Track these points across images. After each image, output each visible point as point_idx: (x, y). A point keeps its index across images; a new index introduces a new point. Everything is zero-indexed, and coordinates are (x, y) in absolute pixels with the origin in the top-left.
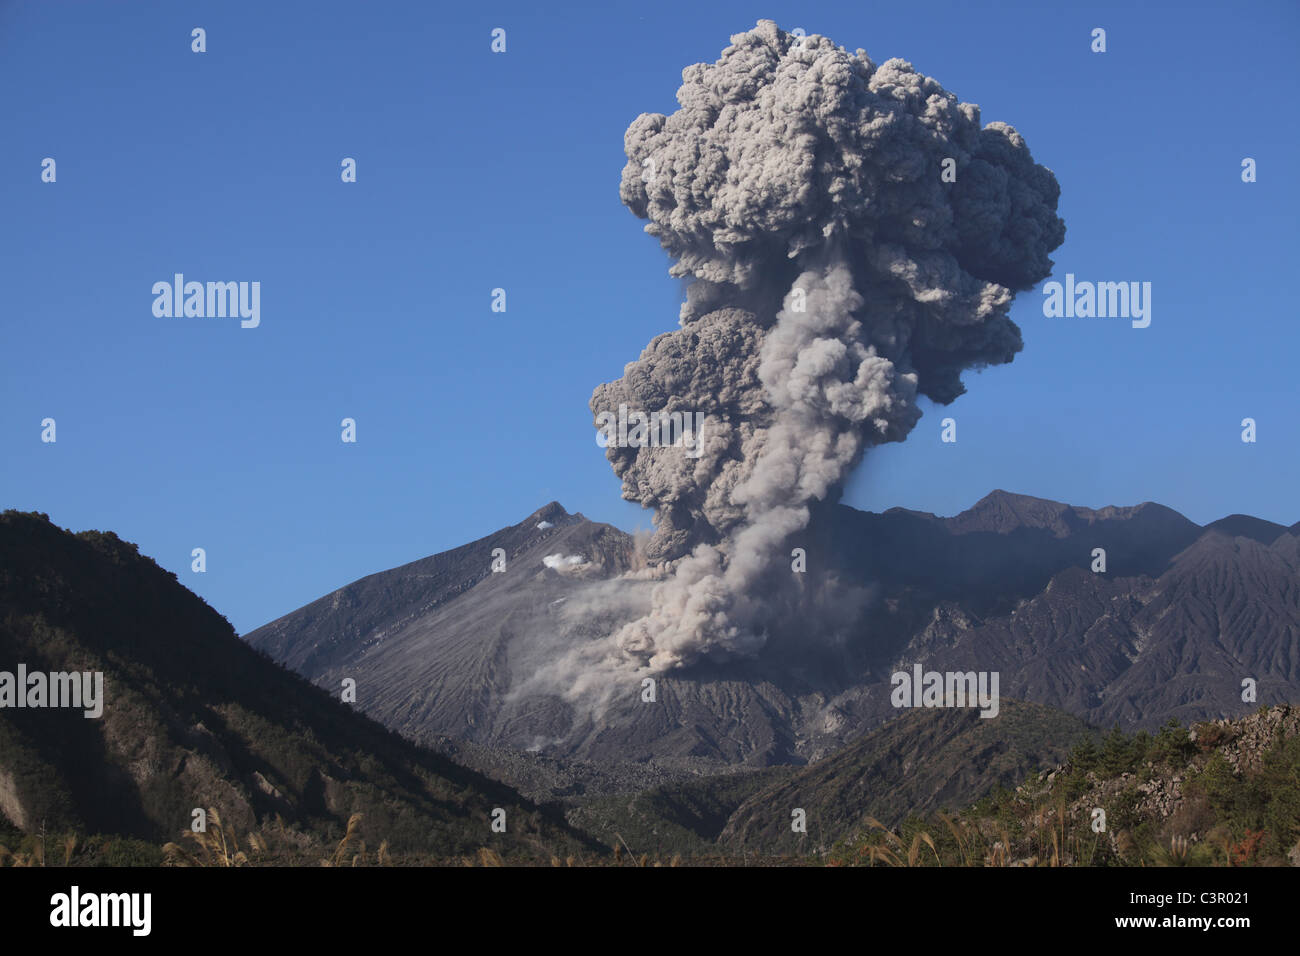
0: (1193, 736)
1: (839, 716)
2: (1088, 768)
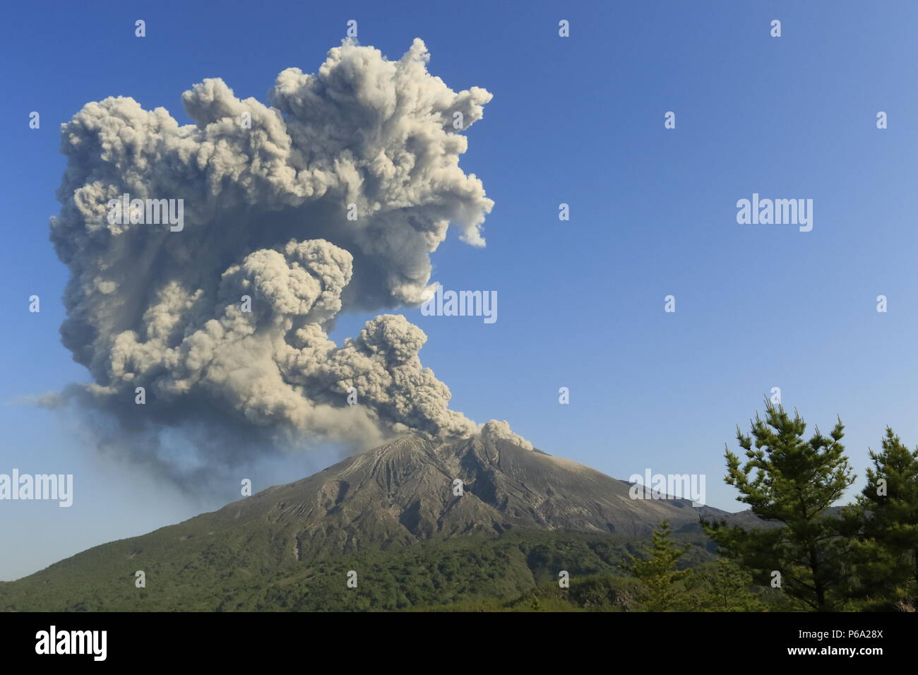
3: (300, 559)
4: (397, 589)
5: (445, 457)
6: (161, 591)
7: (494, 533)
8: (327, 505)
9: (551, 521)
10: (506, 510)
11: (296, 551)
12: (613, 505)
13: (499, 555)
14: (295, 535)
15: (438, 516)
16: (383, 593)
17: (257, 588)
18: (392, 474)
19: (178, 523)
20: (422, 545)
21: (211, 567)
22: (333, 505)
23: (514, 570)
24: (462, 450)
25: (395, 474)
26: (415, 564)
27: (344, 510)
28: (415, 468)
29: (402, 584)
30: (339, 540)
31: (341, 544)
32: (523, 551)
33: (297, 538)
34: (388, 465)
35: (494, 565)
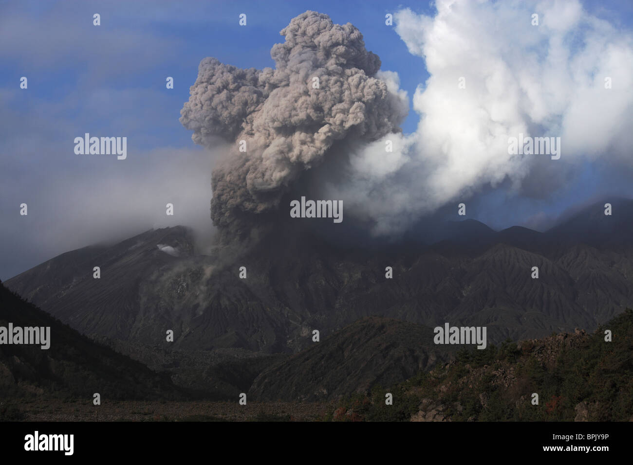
0: (519, 347)
1: (310, 328)
2: (465, 362)
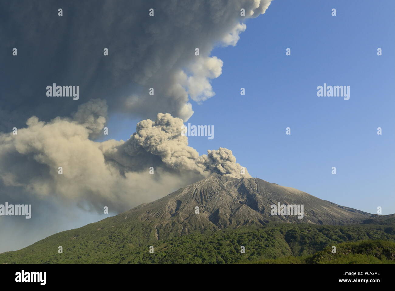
3: (159, 239)
4: (215, 253)
5: (229, 188)
6: (89, 255)
7: (261, 225)
8: (171, 212)
9: (288, 219)
10: (264, 213)
11: (157, 235)
12: (320, 211)
13: (269, 235)
14: (155, 227)
15: (229, 217)
16: (208, 255)
17: (138, 253)
18: (203, 197)
19: (97, 222)
20: (223, 231)
21: (114, 243)
22: (174, 212)
23: (279, 243)
24: (238, 184)
25: (205, 196)
26: (224, 240)
27: (180, 214)
28: (215, 193)
29: (218, 251)
30: (179, 229)
31: (180, 231)
32: (282, 233)
33: (157, 228)
34: (201, 192)
35: (268, 240)
